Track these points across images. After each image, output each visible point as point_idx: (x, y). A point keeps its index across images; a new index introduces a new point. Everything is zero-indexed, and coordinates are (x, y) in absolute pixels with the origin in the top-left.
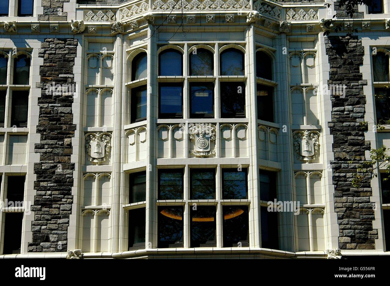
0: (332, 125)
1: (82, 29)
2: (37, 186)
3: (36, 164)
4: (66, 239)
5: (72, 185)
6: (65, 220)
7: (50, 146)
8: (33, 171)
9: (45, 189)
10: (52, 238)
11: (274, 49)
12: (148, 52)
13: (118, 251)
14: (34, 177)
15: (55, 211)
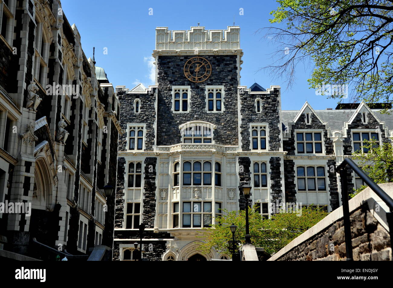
0: (240, 187)
1: (158, 154)
2: (144, 206)
3: (144, 200)
4: (154, 224)
5: (155, 207)
6: (153, 218)
7: (148, 193)
8: (143, 202)
9: (147, 208)
10: (149, 224)
11: (221, 161)
12: (180, 163)
13: (170, 228)
14: (143, 204)
15: (150, 215)
